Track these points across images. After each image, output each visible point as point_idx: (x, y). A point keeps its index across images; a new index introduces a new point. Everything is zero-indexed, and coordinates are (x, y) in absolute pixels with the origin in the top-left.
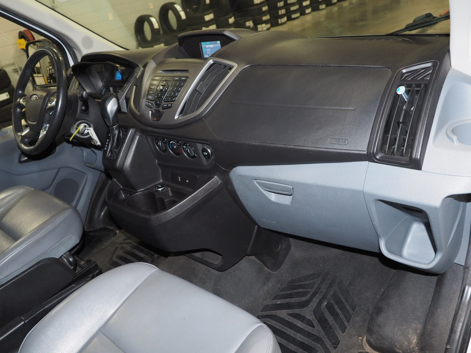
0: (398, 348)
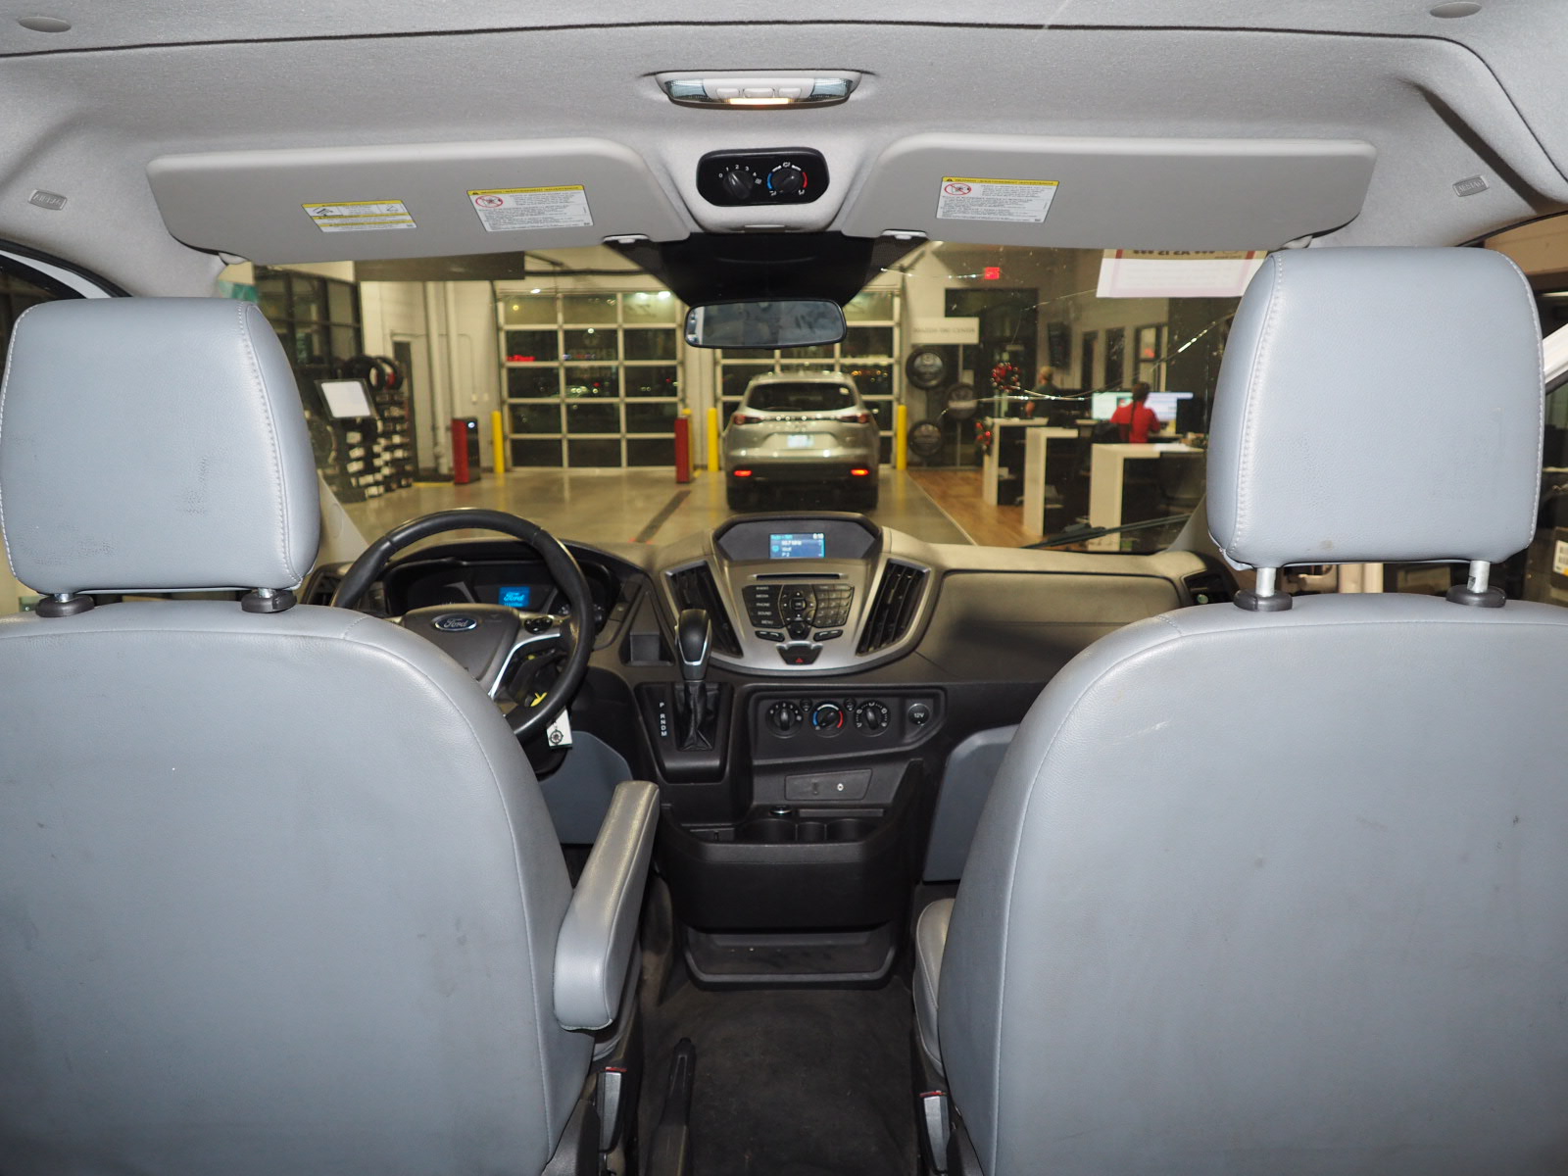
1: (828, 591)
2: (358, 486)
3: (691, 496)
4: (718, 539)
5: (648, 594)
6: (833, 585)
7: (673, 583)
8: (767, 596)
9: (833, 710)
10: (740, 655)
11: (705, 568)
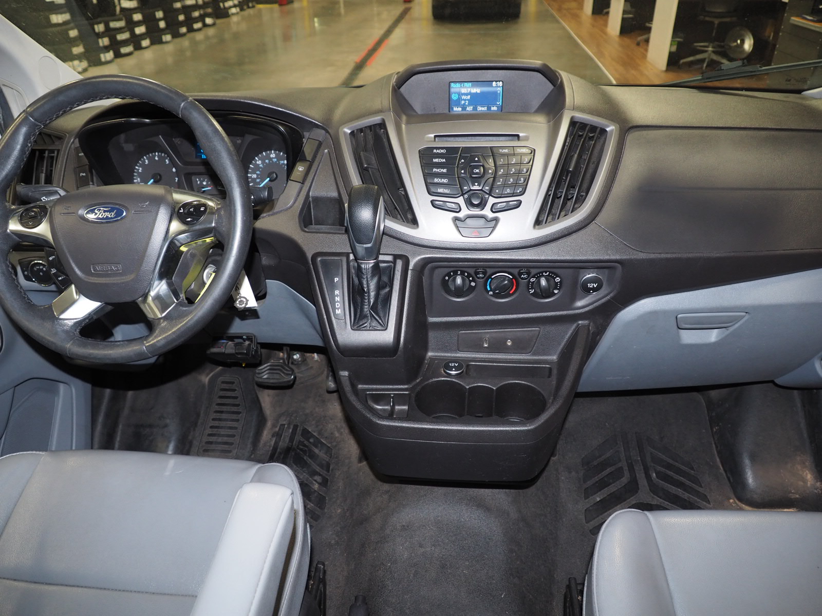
0: (793, 493)
1: (507, 155)
2: (225, 8)
3: (412, 11)
4: (399, 88)
5: (328, 151)
6: (513, 147)
7: (351, 142)
8: (444, 160)
9: (507, 278)
10: (416, 226)
11: (382, 125)
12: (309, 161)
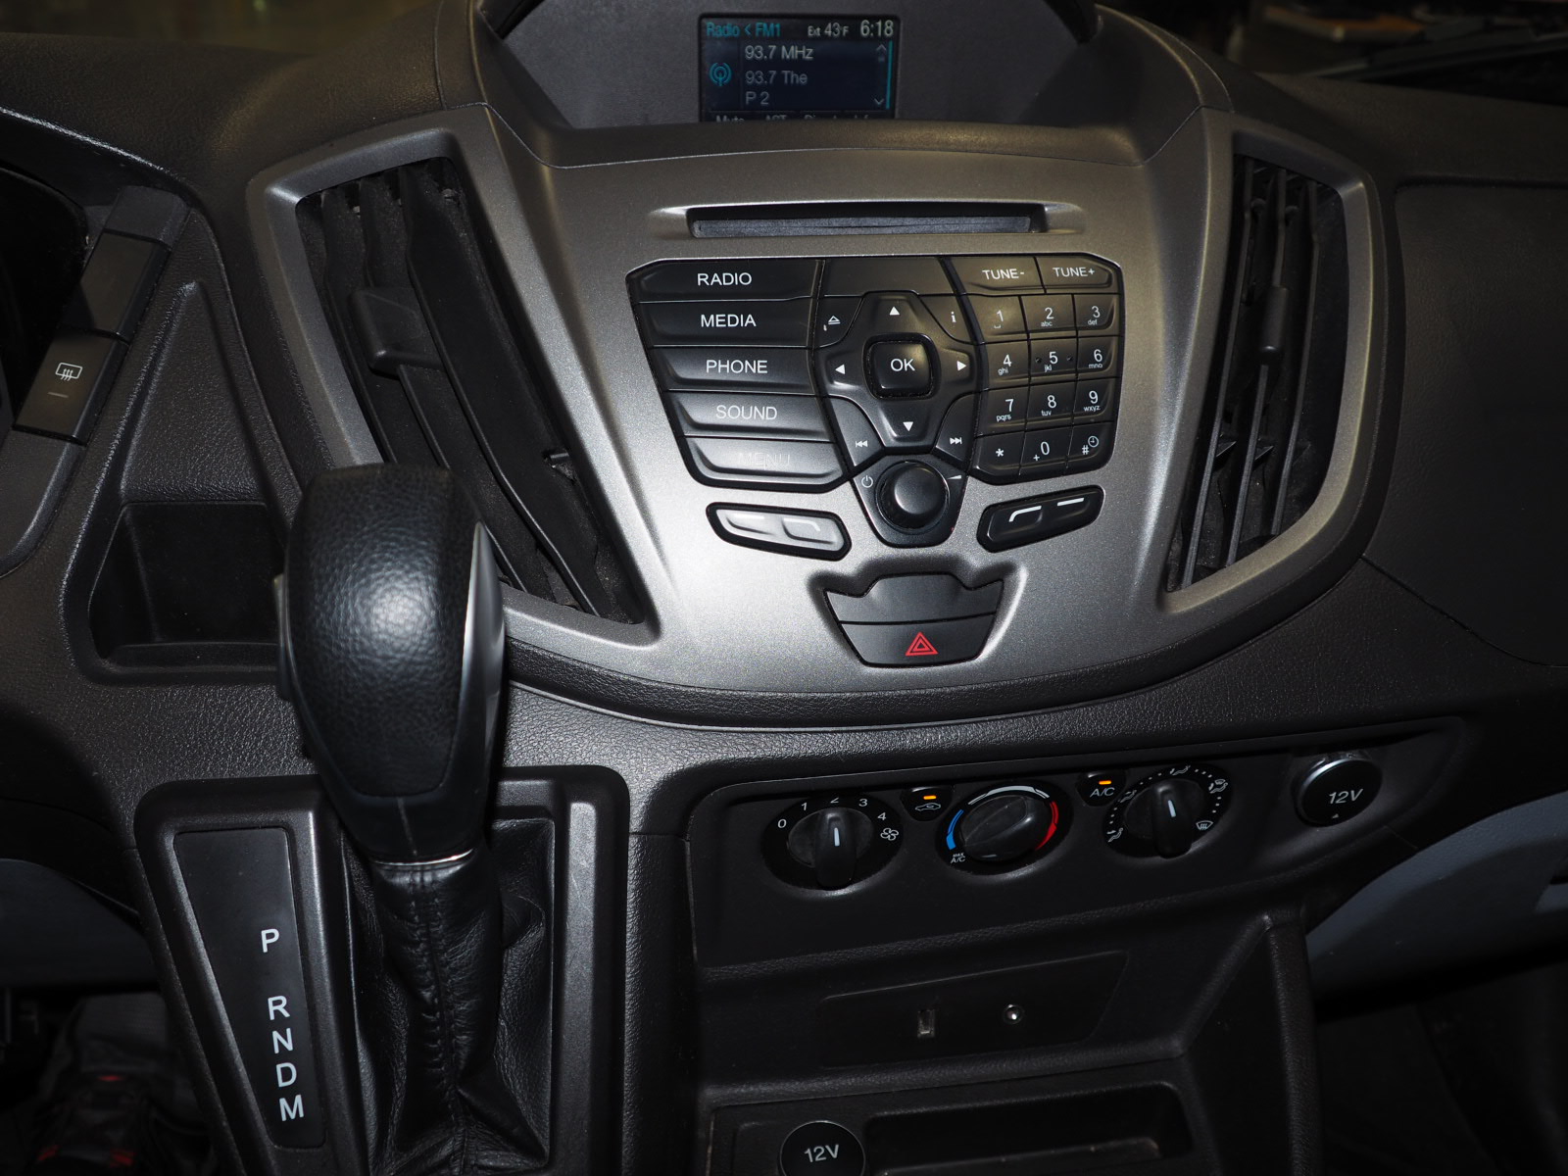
4: (506, 30)
5: (201, 285)
6: (1034, 256)
7: (308, 245)
8: (751, 320)
9: (1029, 802)
10: (642, 628)
11: (449, 167)
12: (110, 335)
